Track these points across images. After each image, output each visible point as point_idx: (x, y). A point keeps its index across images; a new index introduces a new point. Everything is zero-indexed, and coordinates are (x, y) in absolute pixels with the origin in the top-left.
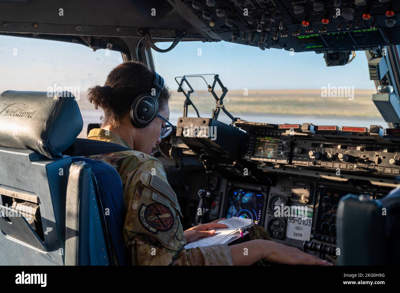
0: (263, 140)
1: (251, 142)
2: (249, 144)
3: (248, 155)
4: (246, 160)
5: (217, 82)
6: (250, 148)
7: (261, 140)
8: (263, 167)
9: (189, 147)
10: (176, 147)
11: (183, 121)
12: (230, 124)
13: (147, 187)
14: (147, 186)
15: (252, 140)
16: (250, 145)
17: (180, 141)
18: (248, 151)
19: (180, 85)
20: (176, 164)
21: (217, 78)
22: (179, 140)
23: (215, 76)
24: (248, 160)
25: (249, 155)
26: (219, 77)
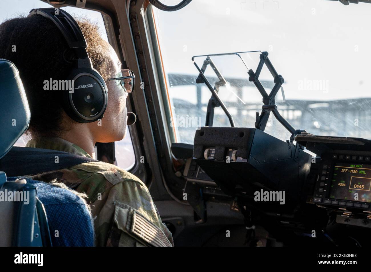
0: (346, 170)
1: (324, 172)
2: (320, 178)
3: (318, 197)
4: (314, 205)
5: (265, 66)
6: (322, 184)
7: (343, 170)
8: (347, 220)
9: (216, 182)
10: (193, 183)
11: (205, 134)
12: (288, 141)
13: (126, 234)
14: (126, 232)
15: (327, 170)
16: (323, 178)
17: (201, 172)
18: (318, 189)
19: (202, 71)
20: (195, 213)
21: (264, 57)
22: (200, 170)
23: (261, 55)
24: (319, 206)
25: (320, 196)
26: (269, 57)
